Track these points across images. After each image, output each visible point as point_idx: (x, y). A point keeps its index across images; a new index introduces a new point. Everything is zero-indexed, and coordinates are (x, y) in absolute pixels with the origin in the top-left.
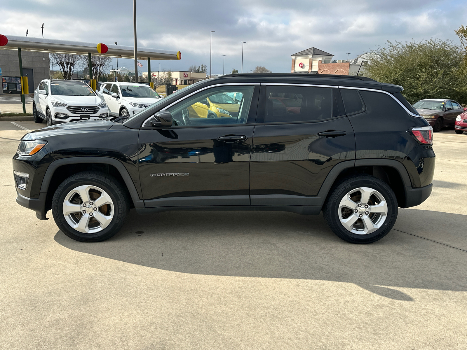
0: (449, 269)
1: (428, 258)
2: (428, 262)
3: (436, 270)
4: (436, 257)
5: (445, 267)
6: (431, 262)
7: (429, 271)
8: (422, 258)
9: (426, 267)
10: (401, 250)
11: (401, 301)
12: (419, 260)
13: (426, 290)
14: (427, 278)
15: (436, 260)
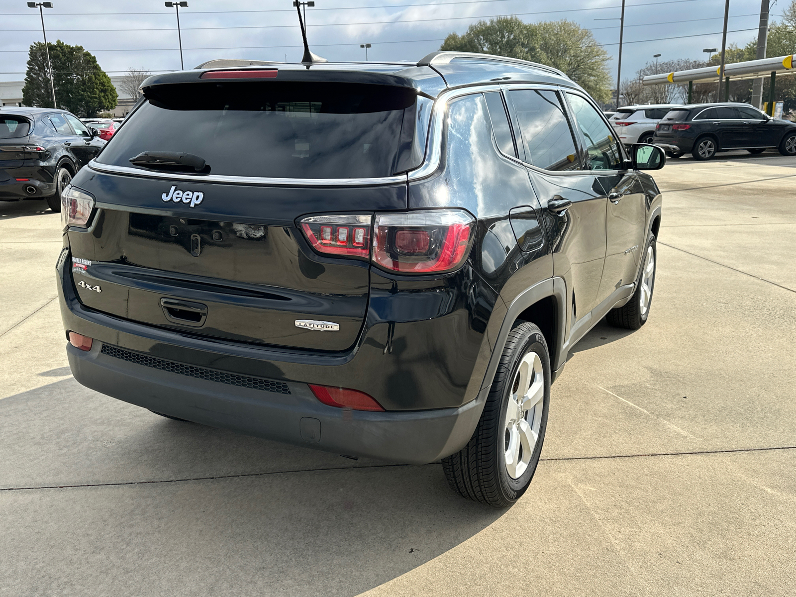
0: (7, 429)
1: (51, 436)
2: (47, 428)
3: (28, 420)
4: (39, 444)
5: (15, 432)
6: (42, 430)
7: (38, 413)
8: (63, 432)
9: (46, 417)
10: (110, 430)
11: (52, 369)
12: (65, 426)
13: (28, 390)
14: (34, 403)
15: (34, 438)
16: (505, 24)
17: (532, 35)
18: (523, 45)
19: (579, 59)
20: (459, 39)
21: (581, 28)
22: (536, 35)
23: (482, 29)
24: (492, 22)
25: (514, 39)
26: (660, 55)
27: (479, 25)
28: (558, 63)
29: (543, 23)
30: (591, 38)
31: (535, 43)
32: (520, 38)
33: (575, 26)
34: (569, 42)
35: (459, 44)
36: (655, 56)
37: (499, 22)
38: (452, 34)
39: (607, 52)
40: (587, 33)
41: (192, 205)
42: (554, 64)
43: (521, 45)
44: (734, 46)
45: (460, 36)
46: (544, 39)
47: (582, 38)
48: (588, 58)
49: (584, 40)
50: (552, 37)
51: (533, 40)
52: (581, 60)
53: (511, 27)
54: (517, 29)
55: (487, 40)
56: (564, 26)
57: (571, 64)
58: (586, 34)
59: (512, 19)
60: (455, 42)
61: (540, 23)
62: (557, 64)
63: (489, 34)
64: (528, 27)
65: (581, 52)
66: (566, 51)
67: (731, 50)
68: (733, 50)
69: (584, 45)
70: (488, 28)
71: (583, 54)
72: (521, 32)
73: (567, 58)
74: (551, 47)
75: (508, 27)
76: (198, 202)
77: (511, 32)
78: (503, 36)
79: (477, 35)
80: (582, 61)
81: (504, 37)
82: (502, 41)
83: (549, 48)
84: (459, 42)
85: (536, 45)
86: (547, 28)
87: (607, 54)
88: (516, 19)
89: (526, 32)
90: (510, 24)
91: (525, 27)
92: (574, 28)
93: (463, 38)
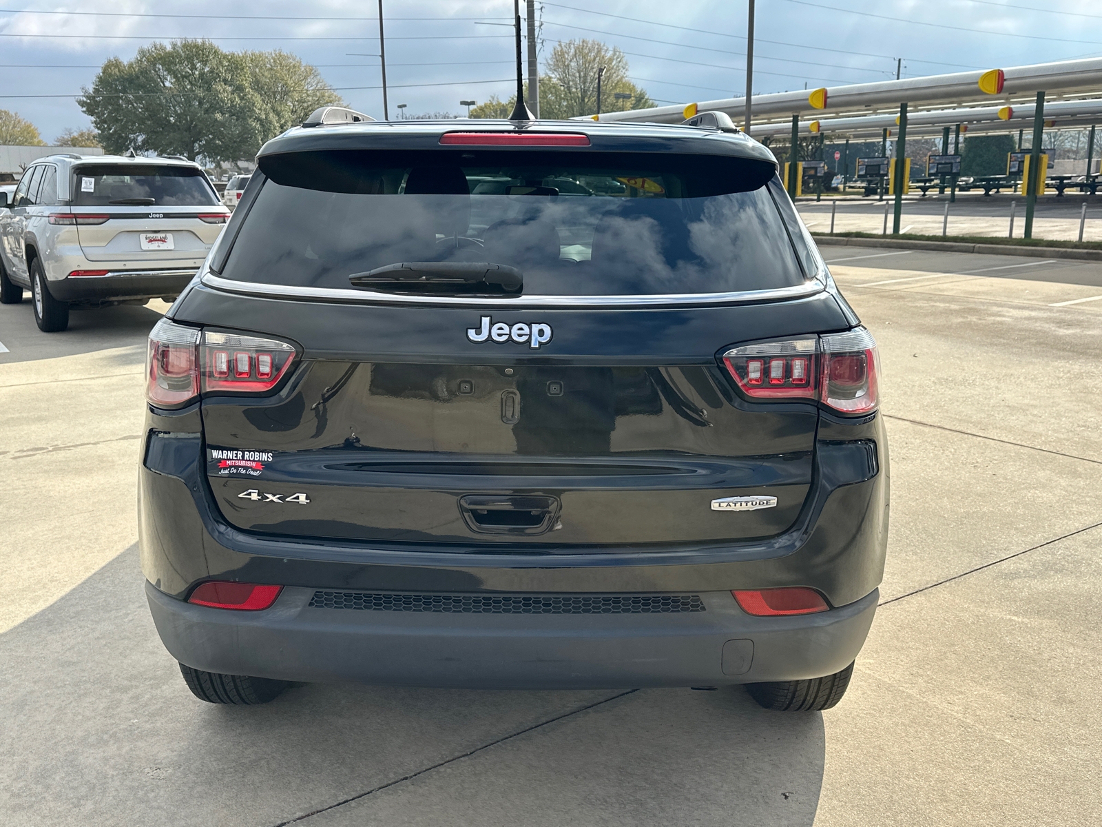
16: (194, 50)
17: (237, 68)
18: (225, 81)
19: (305, 105)
20: (125, 67)
21: (304, 64)
22: (243, 69)
23: (160, 54)
24: (174, 46)
25: (212, 72)
26: (405, 106)
27: (153, 49)
28: (279, 109)
29: (250, 52)
30: (318, 77)
31: (242, 81)
32: (220, 72)
33: (294, 60)
34: (290, 82)
35: (126, 74)
36: (400, 107)
37: (185, 46)
38: (112, 58)
39: (343, 98)
40: (312, 70)
41: (534, 345)
42: (273, 111)
43: (223, 81)
44: (495, 99)
45: (126, 63)
46: (254, 75)
47: (305, 78)
48: (318, 104)
49: (309, 80)
50: (266, 74)
51: (238, 76)
52: (308, 107)
53: (203, 54)
54: (214, 58)
55: (169, 71)
56: (280, 59)
57: (296, 111)
58: (311, 72)
59: (204, 43)
60: (119, 71)
61: (246, 53)
62: (277, 110)
63: (172, 63)
64: (230, 57)
65: (308, 96)
66: (286, 93)
67: (491, 103)
68: (494, 104)
69: (310, 85)
70: (170, 55)
71: (310, 98)
72: (221, 63)
73: (289, 104)
74: (266, 87)
75: (199, 55)
76: (545, 339)
77: (205, 63)
78: (193, 68)
79: (153, 61)
80: (310, 108)
81: (196, 69)
82: (193, 74)
83: (262, 88)
84: (125, 72)
85: (244, 83)
86: (256, 60)
87: (343, 101)
88: (211, 45)
89: (227, 64)
90: (203, 51)
91: (225, 57)
92: (294, 62)
93: (131, 66)
